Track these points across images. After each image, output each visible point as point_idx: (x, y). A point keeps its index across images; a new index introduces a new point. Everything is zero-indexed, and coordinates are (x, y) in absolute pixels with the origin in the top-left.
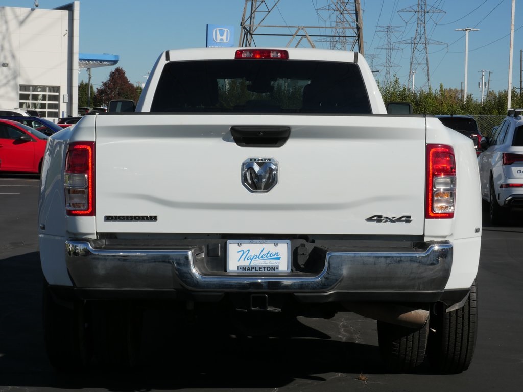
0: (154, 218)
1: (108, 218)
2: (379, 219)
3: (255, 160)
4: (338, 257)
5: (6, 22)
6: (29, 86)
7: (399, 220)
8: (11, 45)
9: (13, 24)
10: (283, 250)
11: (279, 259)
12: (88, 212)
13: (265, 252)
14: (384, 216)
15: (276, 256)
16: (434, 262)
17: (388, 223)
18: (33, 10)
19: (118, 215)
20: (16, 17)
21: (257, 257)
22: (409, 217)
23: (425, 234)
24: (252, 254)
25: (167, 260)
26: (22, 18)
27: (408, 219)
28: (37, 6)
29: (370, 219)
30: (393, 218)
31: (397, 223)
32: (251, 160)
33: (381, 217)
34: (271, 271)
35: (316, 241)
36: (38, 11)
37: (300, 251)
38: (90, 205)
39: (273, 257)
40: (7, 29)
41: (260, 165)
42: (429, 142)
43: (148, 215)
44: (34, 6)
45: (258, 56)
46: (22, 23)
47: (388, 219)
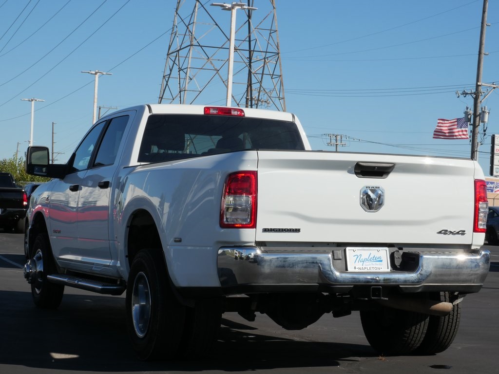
0: (298, 231)
1: (265, 230)
2: (445, 232)
3: (369, 187)
4: (428, 259)
7: (458, 233)
10: (384, 254)
11: (381, 261)
12: (251, 225)
13: (371, 256)
14: (449, 230)
15: (379, 259)
17: (451, 235)
19: (272, 228)
21: (366, 260)
22: (464, 231)
23: (473, 244)
24: (363, 257)
25: (315, 261)
27: (463, 233)
29: (440, 232)
30: (454, 232)
31: (456, 235)
32: (367, 187)
33: (447, 231)
34: (377, 270)
35: (404, 248)
37: (396, 256)
38: (253, 220)
39: (377, 260)
41: (372, 191)
42: (475, 178)
43: (294, 228)
47: (451, 232)
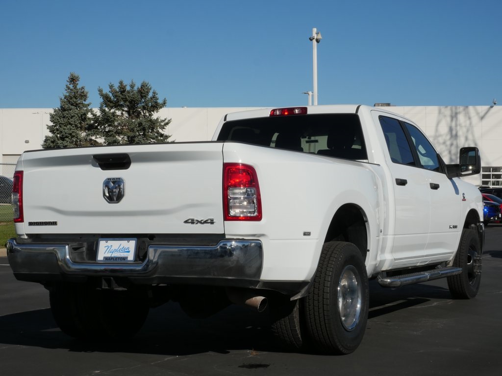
0: (55, 223)
1: (31, 224)
2: (193, 222)
3: (110, 179)
5: (470, 118)
6: (490, 168)
7: (206, 222)
8: (473, 136)
9: (475, 119)
10: (132, 244)
11: (129, 252)
12: (19, 220)
13: (121, 247)
14: (195, 219)
15: (127, 250)
16: (223, 254)
17: (199, 224)
18: (492, 107)
19: (35, 221)
20: (478, 113)
21: (116, 250)
22: (213, 220)
23: (226, 233)
24: (113, 248)
26: (482, 114)
28: (495, 104)
29: (186, 222)
30: (202, 220)
31: (205, 224)
32: (108, 179)
33: (193, 220)
34: (122, 261)
35: (154, 239)
36: (496, 108)
37: (141, 246)
40: (471, 124)
41: (114, 183)
42: (225, 161)
43: (52, 221)
44: (493, 104)
45: (286, 113)
46: (482, 118)
47: (198, 222)
